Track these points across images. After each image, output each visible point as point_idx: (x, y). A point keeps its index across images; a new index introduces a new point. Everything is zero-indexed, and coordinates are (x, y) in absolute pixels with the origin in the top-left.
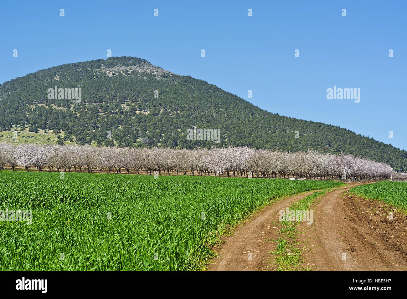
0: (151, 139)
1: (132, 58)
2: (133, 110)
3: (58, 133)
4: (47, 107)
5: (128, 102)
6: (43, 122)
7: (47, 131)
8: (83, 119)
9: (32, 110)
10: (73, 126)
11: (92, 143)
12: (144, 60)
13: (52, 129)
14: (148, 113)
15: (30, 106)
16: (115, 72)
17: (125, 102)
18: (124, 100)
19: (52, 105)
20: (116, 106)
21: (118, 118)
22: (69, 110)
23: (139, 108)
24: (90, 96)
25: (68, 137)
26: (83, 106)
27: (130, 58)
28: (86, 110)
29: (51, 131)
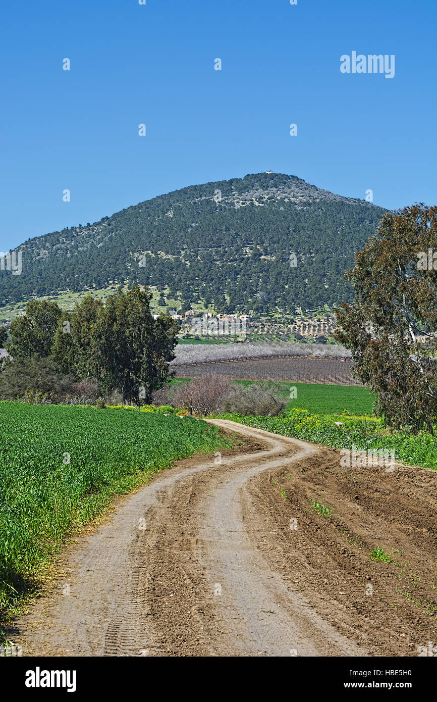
0: (269, 294)
1: (276, 175)
2: (257, 255)
3: (162, 289)
4: (153, 255)
5: (252, 244)
6: (144, 277)
7: (150, 288)
8: (193, 270)
9: (135, 259)
10: (180, 280)
11: (199, 302)
12: (292, 176)
13: (155, 285)
14: (274, 258)
15: (133, 254)
16: (245, 200)
17: (248, 244)
18: (247, 242)
19: (159, 252)
20: (235, 251)
21: (236, 268)
22: (177, 259)
23: (265, 252)
24: (205, 239)
25: (172, 294)
26: (195, 253)
27: (273, 176)
28: (199, 258)
29: (154, 287)
